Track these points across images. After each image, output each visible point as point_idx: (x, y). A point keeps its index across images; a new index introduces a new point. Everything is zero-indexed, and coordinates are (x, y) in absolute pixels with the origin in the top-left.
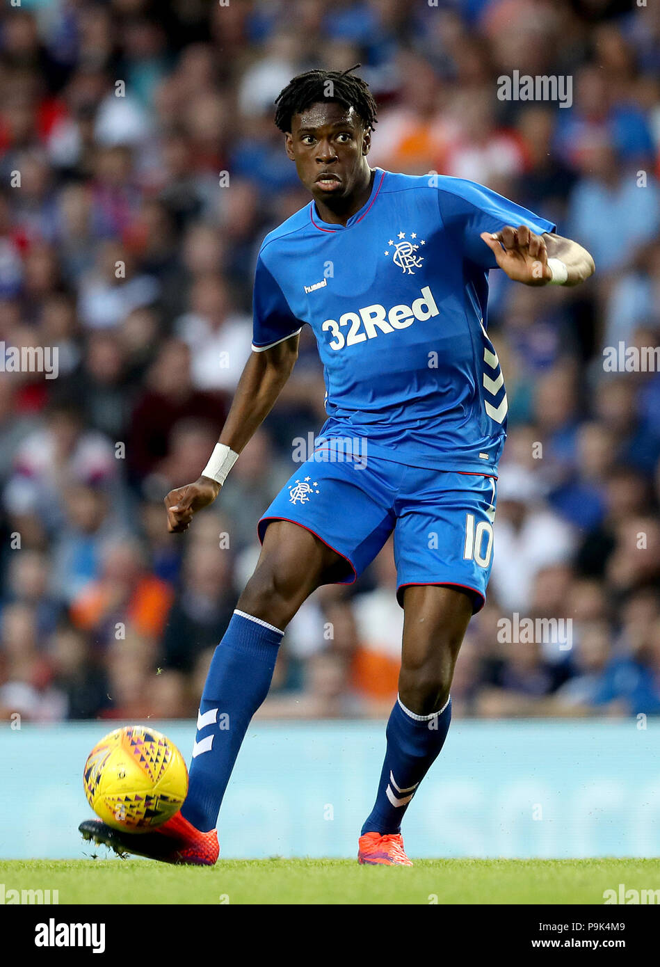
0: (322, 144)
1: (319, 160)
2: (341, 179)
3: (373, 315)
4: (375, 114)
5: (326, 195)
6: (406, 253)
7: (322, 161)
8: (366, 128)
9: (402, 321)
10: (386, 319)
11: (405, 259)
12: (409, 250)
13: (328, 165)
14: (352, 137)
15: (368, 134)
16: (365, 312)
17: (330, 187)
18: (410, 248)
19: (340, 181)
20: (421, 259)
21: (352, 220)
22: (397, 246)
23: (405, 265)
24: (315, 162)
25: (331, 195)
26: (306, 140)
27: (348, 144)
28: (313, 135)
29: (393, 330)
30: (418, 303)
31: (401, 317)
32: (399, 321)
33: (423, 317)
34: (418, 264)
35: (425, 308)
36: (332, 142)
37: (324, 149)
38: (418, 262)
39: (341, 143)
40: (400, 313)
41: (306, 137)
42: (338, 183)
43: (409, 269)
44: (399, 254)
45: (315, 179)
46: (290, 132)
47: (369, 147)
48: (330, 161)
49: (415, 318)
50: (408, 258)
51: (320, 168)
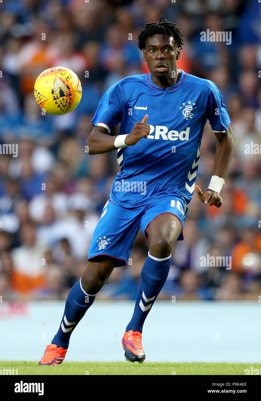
0: (158, 52)
1: (157, 59)
2: (167, 67)
3: (162, 130)
4: (182, 41)
5: (160, 74)
6: (189, 111)
7: (158, 59)
8: (178, 48)
9: (173, 137)
10: (167, 134)
11: (188, 113)
12: (190, 110)
13: (161, 61)
14: (172, 50)
15: (179, 51)
16: (158, 128)
17: (162, 70)
18: (191, 109)
19: (166, 68)
20: (193, 115)
21: (169, 88)
22: (186, 106)
23: (186, 115)
24: (155, 60)
25: (163, 74)
26: (151, 51)
27: (170, 52)
28: (155, 49)
29: (168, 140)
30: (183, 132)
31: (173, 135)
32: (172, 137)
33: (182, 139)
34: (191, 117)
35: (184, 136)
36: (163, 51)
37: (159, 55)
38: (191, 115)
39: (166, 52)
40: (173, 134)
41: (151, 50)
42: (166, 69)
43: (187, 118)
44: (186, 110)
45: (155, 67)
46: (145, 49)
47: (180, 56)
48: (162, 59)
49: (179, 138)
50: (189, 113)
51: (157, 62)
